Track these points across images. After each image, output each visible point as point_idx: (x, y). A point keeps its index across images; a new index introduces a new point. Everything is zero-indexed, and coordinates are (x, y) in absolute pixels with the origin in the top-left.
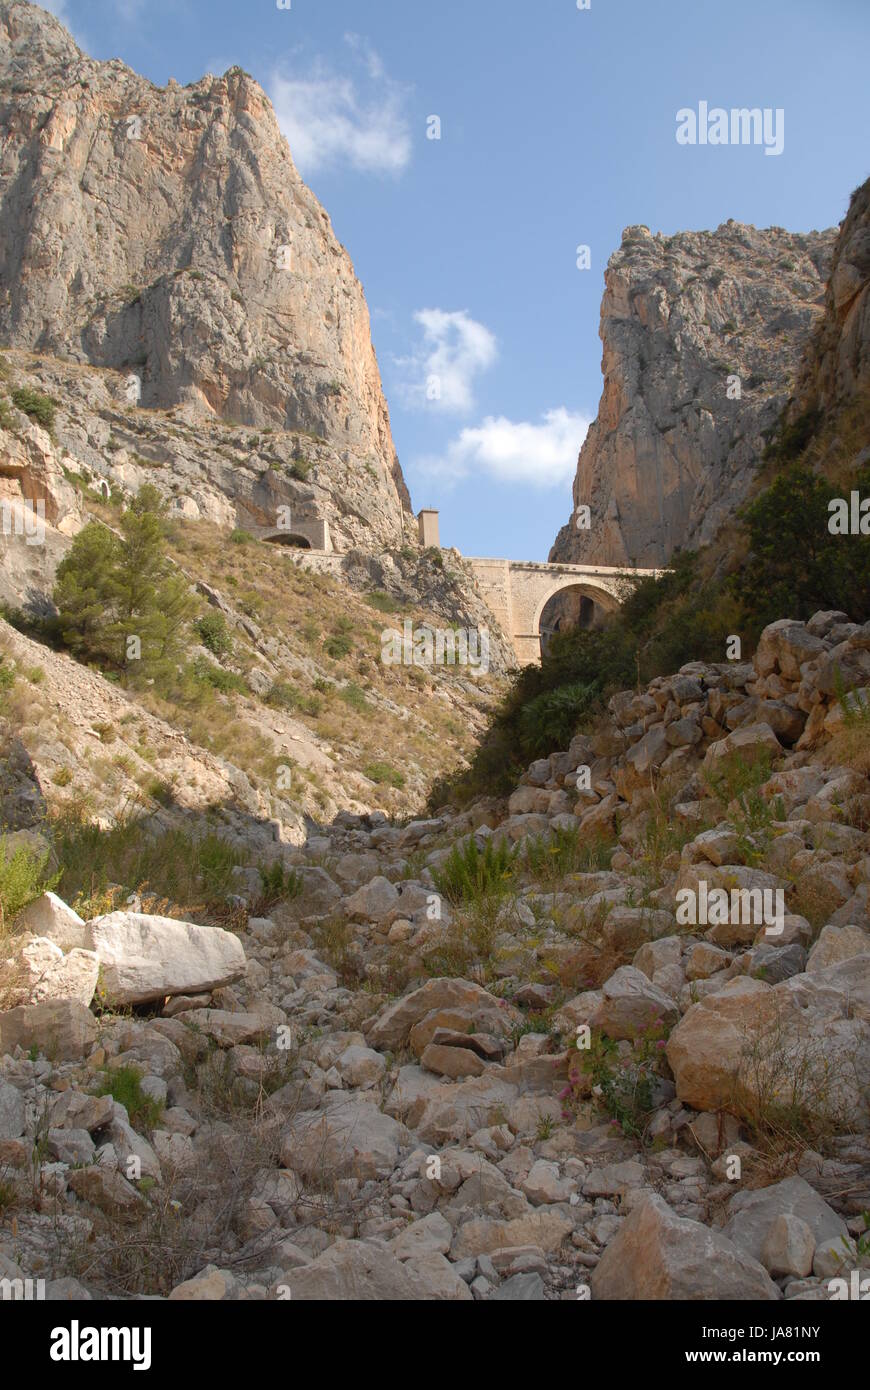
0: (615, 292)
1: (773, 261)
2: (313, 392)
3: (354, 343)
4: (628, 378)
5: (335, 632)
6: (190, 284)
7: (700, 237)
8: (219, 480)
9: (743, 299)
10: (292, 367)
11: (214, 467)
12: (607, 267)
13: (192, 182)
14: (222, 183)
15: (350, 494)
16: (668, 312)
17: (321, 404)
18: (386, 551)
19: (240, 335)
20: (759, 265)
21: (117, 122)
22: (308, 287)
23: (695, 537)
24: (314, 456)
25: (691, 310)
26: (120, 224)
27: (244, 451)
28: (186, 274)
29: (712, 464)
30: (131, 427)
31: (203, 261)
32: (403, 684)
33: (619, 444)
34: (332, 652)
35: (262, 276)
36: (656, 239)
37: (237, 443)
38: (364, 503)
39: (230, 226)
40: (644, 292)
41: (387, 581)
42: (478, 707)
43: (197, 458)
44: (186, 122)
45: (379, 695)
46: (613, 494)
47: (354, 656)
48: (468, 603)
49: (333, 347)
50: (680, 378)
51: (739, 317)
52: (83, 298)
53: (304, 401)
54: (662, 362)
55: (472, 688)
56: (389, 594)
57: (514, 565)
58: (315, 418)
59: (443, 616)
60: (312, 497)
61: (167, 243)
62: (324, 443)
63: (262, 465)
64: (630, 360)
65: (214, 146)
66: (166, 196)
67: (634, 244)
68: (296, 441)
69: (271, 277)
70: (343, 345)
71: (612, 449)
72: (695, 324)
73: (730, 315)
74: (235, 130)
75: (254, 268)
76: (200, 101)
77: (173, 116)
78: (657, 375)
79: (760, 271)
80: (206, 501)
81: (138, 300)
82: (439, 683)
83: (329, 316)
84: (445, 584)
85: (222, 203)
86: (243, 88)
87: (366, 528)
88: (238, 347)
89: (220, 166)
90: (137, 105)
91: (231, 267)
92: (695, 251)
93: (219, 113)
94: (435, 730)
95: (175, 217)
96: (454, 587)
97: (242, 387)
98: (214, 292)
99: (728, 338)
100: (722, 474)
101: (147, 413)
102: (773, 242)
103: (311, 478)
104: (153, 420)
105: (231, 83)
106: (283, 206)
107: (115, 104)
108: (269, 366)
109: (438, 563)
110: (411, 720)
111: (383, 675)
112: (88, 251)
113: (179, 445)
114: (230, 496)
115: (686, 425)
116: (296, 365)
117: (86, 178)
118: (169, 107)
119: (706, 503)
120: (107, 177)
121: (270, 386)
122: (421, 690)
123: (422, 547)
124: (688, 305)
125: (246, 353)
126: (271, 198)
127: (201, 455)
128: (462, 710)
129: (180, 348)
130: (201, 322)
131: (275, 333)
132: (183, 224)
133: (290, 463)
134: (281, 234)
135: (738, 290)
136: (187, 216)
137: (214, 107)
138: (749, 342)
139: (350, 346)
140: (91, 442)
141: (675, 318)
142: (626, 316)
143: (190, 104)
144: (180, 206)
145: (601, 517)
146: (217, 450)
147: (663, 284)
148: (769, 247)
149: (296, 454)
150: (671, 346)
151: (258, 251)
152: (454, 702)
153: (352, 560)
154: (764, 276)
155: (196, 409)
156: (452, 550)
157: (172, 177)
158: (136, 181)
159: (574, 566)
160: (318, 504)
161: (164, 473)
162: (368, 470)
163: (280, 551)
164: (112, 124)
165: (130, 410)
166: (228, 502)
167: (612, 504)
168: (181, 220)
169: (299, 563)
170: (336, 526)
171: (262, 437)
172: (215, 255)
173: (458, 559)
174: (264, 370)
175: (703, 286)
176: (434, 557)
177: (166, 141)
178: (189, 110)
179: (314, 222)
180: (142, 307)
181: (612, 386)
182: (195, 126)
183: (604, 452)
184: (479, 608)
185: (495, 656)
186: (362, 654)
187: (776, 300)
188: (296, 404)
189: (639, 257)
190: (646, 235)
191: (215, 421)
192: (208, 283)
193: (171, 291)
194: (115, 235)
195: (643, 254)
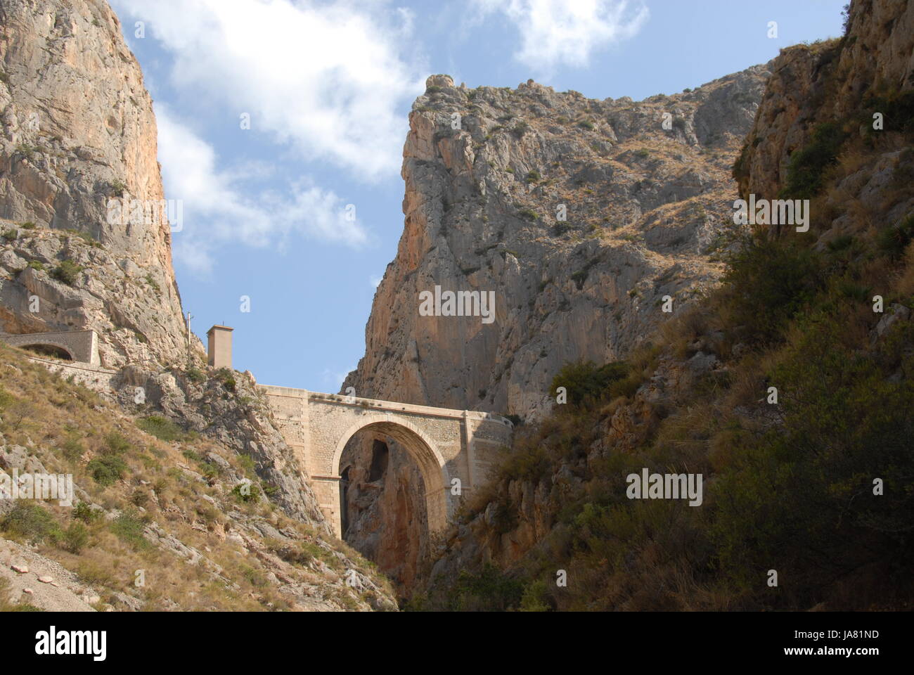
0: (420, 135)
1: (572, 121)
2: (90, 189)
3: (138, 155)
4: (431, 219)
5: (103, 451)
7: (502, 93)
9: (546, 151)
10: (66, 161)
12: (411, 110)
15: (127, 304)
16: (473, 156)
17: (98, 205)
18: (168, 370)
20: (560, 122)
22: (91, 86)
23: (502, 381)
24: (85, 258)
25: (496, 157)
29: (520, 307)
32: (189, 521)
34: (97, 476)
35: (35, 65)
36: (461, 89)
38: (143, 317)
40: (449, 136)
41: (166, 404)
42: (279, 553)
45: (161, 531)
46: (413, 334)
47: (127, 482)
48: (263, 433)
49: (115, 154)
50: (485, 222)
53: (78, 199)
54: (467, 205)
55: (271, 530)
56: (168, 419)
57: (314, 397)
58: (89, 220)
59: (234, 447)
60: (80, 303)
62: (99, 246)
63: (17, 263)
64: (433, 200)
67: (439, 91)
68: (64, 240)
69: (46, 67)
70: (126, 154)
71: (413, 289)
72: (500, 170)
73: (534, 166)
75: (26, 54)
78: (461, 217)
79: (561, 127)
82: (231, 523)
83: (112, 121)
84: (236, 411)
87: (144, 345)
92: (499, 103)
94: (233, 579)
96: (247, 414)
99: (532, 186)
100: (530, 317)
102: (571, 104)
103: (80, 282)
108: (37, 156)
109: (230, 386)
110: (202, 564)
111: (163, 508)
115: (491, 268)
116: (72, 159)
119: (513, 347)
121: (38, 177)
122: (211, 529)
123: (211, 368)
124: (493, 152)
125: (10, 139)
128: (260, 556)
133: (55, 263)
135: (541, 143)
138: (552, 191)
139: (134, 156)
141: (479, 166)
142: (429, 158)
145: (400, 358)
147: (468, 130)
148: (568, 108)
149: (64, 255)
150: (476, 190)
151: (33, 37)
152: (250, 547)
153: (124, 378)
154: (565, 132)
156: (246, 373)
159: (379, 402)
160: (86, 311)
162: (150, 281)
163: (36, 359)
167: (411, 346)
169: (58, 372)
170: (107, 340)
171: (21, 232)
173: (252, 384)
174: (30, 159)
175: (508, 136)
176: (225, 379)
179: (103, 22)
181: (414, 226)
183: (403, 292)
184: (276, 441)
185: (292, 497)
186: (137, 480)
187: (577, 154)
188: (68, 201)
189: (443, 103)
190: (450, 84)
195: (448, 101)
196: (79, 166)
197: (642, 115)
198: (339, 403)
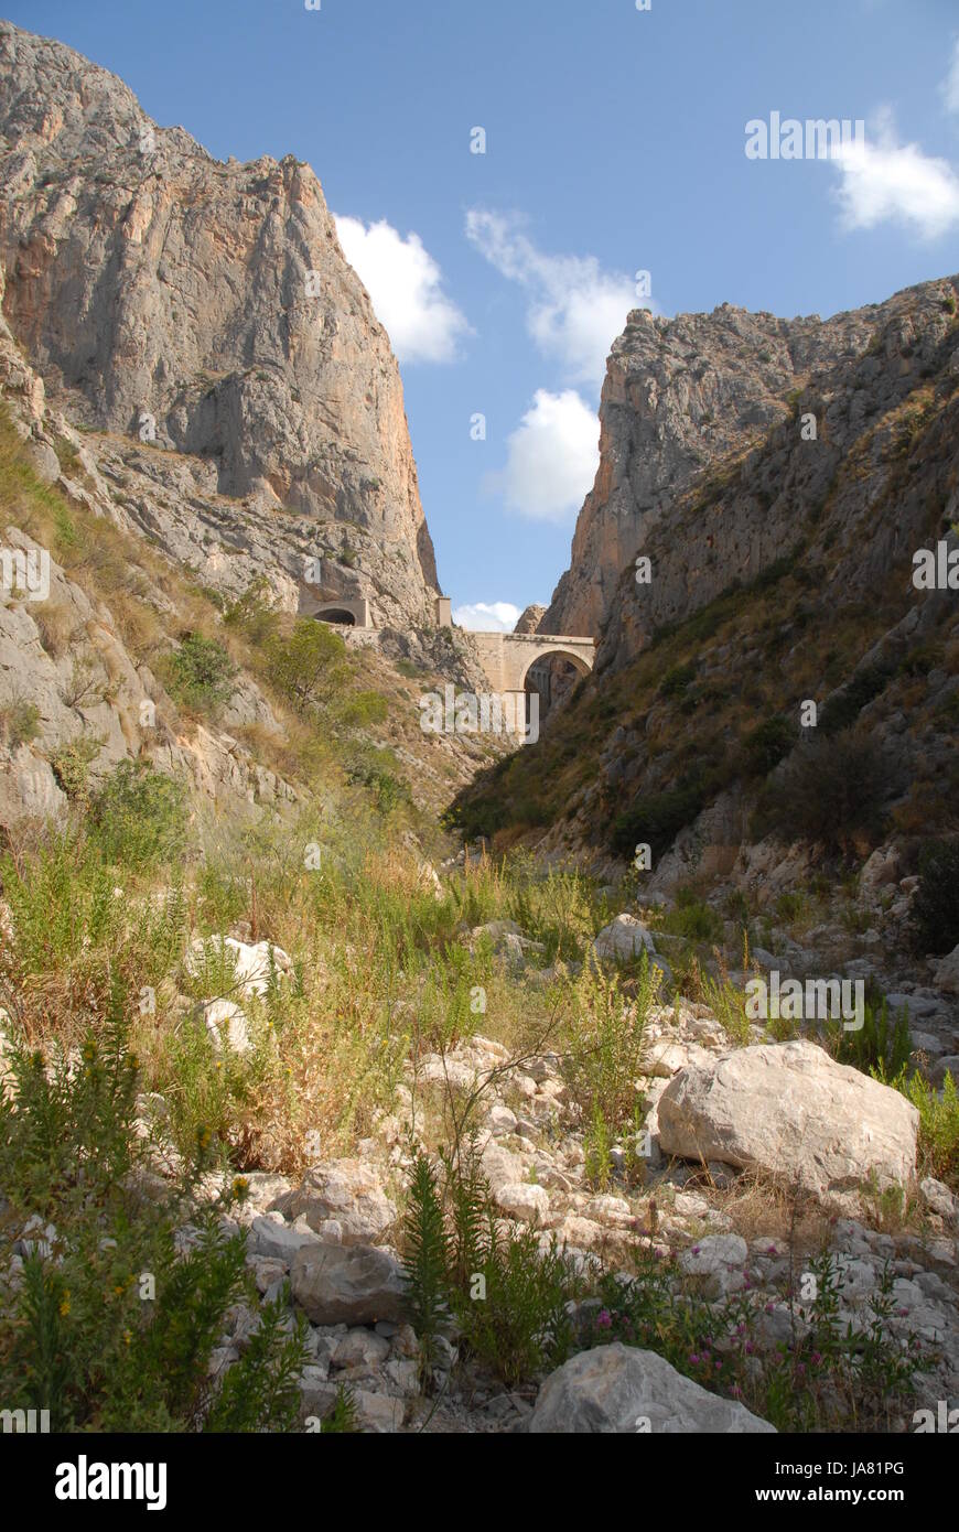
0: (615, 379)
1: (755, 350)
2: (358, 487)
3: (389, 419)
4: (618, 459)
6: (257, 385)
7: (696, 322)
8: (286, 564)
9: (722, 390)
10: (341, 463)
11: (282, 554)
12: (610, 353)
13: (253, 270)
14: (279, 273)
15: (386, 577)
16: (656, 403)
17: (364, 498)
18: (412, 627)
19: (299, 434)
20: (741, 356)
21: (186, 210)
22: (352, 373)
24: (358, 545)
25: (676, 401)
26: (191, 309)
27: (304, 539)
28: (254, 375)
30: (215, 514)
31: (264, 350)
33: (607, 519)
35: (314, 366)
36: (656, 322)
37: (298, 533)
38: (396, 585)
39: (286, 316)
40: (638, 382)
41: (411, 653)
42: (469, 755)
43: (269, 546)
44: (247, 212)
45: (404, 752)
46: (599, 561)
47: (389, 722)
48: (469, 671)
49: (372, 427)
50: (660, 465)
51: (716, 408)
52: (165, 386)
53: (350, 495)
54: (647, 449)
55: (466, 740)
56: (413, 663)
57: (507, 637)
58: (358, 511)
59: (451, 681)
60: (357, 581)
61: (232, 328)
62: (366, 534)
63: (319, 552)
64: (622, 443)
65: (272, 237)
66: (230, 283)
67: (635, 330)
68: (344, 531)
69: (321, 366)
70: (380, 423)
71: (602, 521)
72: (678, 414)
73: (709, 406)
74: (290, 220)
75: (307, 358)
76: (260, 188)
77: (236, 206)
78: (642, 459)
79: (740, 362)
80: (277, 583)
81: (212, 392)
82: (443, 737)
84: (453, 656)
85: (280, 292)
86: (297, 179)
87: (397, 605)
88: (298, 446)
89: (277, 257)
90: (203, 192)
91: (287, 357)
92: (688, 339)
93: (275, 203)
94: (439, 775)
95: (237, 302)
96: (459, 659)
97: (300, 479)
98: (278, 394)
99: (704, 428)
101: (226, 502)
102: (760, 327)
103: (356, 565)
104: (232, 509)
105: (286, 173)
106: (331, 296)
107: (184, 191)
108: (322, 463)
109: (449, 640)
110: (423, 768)
111: (406, 735)
112: (168, 339)
113: (255, 534)
114: (294, 576)
116: (344, 461)
117: (163, 267)
118: (230, 194)
120: (180, 265)
121: (324, 481)
122: (431, 744)
123: (438, 626)
124: (674, 397)
125: (304, 451)
127: (272, 543)
128: (458, 756)
129: (251, 443)
130: (268, 422)
131: (325, 418)
132: (245, 311)
133: (340, 551)
134: (329, 323)
135: (719, 382)
136: (249, 303)
137: (271, 198)
138: (720, 434)
139: (386, 421)
140: (192, 537)
141: (661, 409)
142: (622, 401)
143: (250, 192)
145: (590, 579)
146: (284, 539)
147: (655, 376)
148: (756, 332)
149: (344, 543)
150: (655, 434)
151: (310, 342)
152: (453, 751)
153: (386, 635)
154: (743, 368)
155: (266, 499)
156: (460, 628)
157: (235, 264)
158: (204, 269)
159: (553, 637)
160: (361, 586)
161: (245, 559)
162: (400, 555)
163: (335, 628)
164: (183, 212)
165: (213, 499)
166: (292, 582)
167: (598, 570)
168: (243, 307)
169: (348, 637)
170: (375, 604)
171: (318, 528)
172: (274, 345)
173: (464, 634)
174: (318, 466)
175: (688, 378)
176: (446, 634)
177: (229, 230)
178: (250, 200)
179: (358, 309)
180: (216, 400)
181: (606, 466)
182: (255, 217)
183: (596, 522)
184: (477, 674)
186: (393, 721)
187: (750, 393)
188: (343, 497)
189: (638, 344)
190: (648, 319)
191: (280, 511)
192: (272, 384)
193: (242, 390)
194: (187, 321)
195: (642, 341)
196: (349, 467)
197: (819, 343)
198: (524, 640)
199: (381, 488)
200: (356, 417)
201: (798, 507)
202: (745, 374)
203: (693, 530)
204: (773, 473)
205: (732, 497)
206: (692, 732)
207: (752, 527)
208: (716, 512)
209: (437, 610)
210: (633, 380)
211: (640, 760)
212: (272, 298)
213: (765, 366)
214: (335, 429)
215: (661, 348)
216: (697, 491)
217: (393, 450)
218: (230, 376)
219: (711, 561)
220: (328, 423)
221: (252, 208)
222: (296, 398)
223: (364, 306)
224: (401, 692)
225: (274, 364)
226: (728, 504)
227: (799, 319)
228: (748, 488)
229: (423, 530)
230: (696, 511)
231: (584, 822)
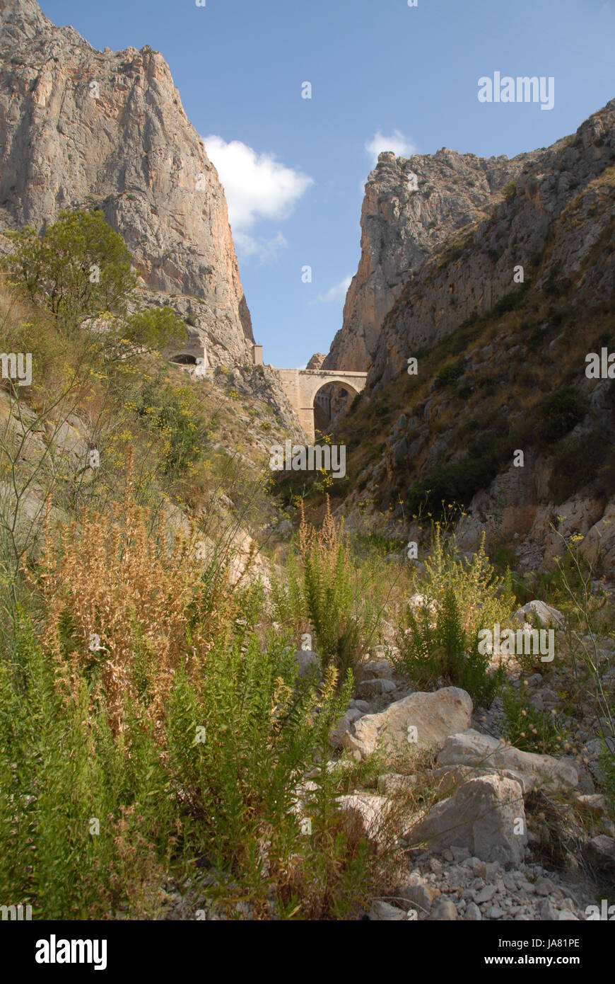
0: (371, 199)
1: (465, 179)
2: (197, 271)
3: (219, 227)
4: (374, 253)
6: (127, 203)
7: (424, 160)
9: (443, 205)
10: (185, 256)
12: (367, 181)
13: (123, 125)
14: (141, 127)
15: (217, 333)
16: (399, 214)
17: (202, 279)
18: (236, 366)
19: (156, 236)
20: (455, 182)
21: (76, 84)
22: (193, 196)
24: (198, 311)
25: (412, 213)
26: (82, 153)
28: (125, 196)
31: (132, 180)
33: (367, 293)
35: (166, 190)
36: (398, 161)
37: (157, 303)
38: (225, 338)
39: (147, 157)
40: (387, 200)
41: (236, 383)
44: (118, 85)
46: (362, 321)
48: (276, 395)
49: (207, 232)
50: (402, 256)
51: (439, 217)
52: (64, 205)
53: (192, 277)
54: (393, 245)
56: (237, 390)
57: (301, 372)
58: (198, 288)
59: (264, 402)
60: (198, 335)
61: (110, 166)
62: (203, 303)
64: (376, 241)
65: (136, 103)
66: (108, 134)
67: (384, 165)
68: (188, 301)
69: (171, 191)
70: (212, 229)
71: (363, 294)
72: (413, 222)
73: (435, 216)
74: (148, 91)
75: (162, 185)
76: (127, 68)
77: (111, 81)
78: (390, 252)
79: (455, 187)
81: (97, 208)
82: (259, 440)
84: (265, 385)
85: (142, 140)
86: (152, 62)
87: (226, 352)
88: (156, 244)
89: (140, 116)
90: (87, 71)
91: (148, 185)
92: (419, 172)
93: (138, 79)
95: (113, 148)
96: (269, 387)
97: (158, 267)
98: (142, 209)
99: (431, 231)
102: (467, 164)
103: (197, 324)
105: (144, 58)
106: (177, 143)
107: (74, 71)
108: (173, 255)
109: (262, 374)
112: (65, 173)
113: (127, 305)
117: (61, 123)
118: (106, 73)
120: (72, 122)
121: (174, 268)
123: (254, 365)
124: (411, 210)
125: (160, 248)
126: (170, 138)
129: (124, 243)
130: (135, 228)
131: (174, 226)
132: (119, 153)
133: (186, 315)
134: (176, 161)
135: (441, 200)
136: (121, 148)
137: (135, 76)
138: (442, 235)
139: (216, 229)
141: (402, 218)
142: (376, 214)
143: (120, 71)
144: (116, 141)
145: (356, 333)
146: (148, 307)
147: (398, 196)
148: (465, 167)
149: (189, 310)
150: (399, 235)
151: (163, 174)
153: (218, 372)
154: (457, 190)
156: (269, 366)
157: (111, 122)
158: (89, 124)
159: (333, 372)
160: (200, 338)
162: (227, 317)
163: (183, 367)
164: (74, 85)
167: (361, 327)
168: (117, 151)
169: (192, 373)
170: (211, 351)
171: (171, 299)
172: (139, 176)
173: (272, 370)
175: (420, 197)
176: (260, 370)
177: (106, 98)
178: (120, 77)
179: (196, 152)
181: (366, 257)
182: (124, 88)
183: (359, 295)
184: (281, 397)
185: (288, 423)
186: (224, 429)
187: (462, 207)
188: (188, 279)
189: (386, 175)
190: (392, 158)
191: (145, 288)
192: (138, 202)
193: (117, 206)
194: (79, 161)
195: (389, 173)
196: (191, 258)
197: (507, 174)
198: (313, 374)
199: (213, 272)
200: (195, 225)
201: (520, 258)
202: (458, 194)
203: (439, 281)
204: (498, 237)
205: (468, 256)
206: (470, 412)
207: (484, 275)
208: (456, 267)
209: (253, 354)
210: (383, 199)
211: (421, 440)
212: (137, 144)
213: (472, 189)
214: (182, 234)
215: (402, 177)
216: (439, 255)
217: (221, 248)
218: (108, 198)
219: (453, 302)
220: (177, 230)
221: (121, 82)
222: (154, 211)
223: (200, 149)
224: (229, 410)
225: (139, 189)
226: (465, 261)
227: (493, 158)
228: (480, 248)
229: (243, 303)
230: (441, 267)
231: (374, 491)
